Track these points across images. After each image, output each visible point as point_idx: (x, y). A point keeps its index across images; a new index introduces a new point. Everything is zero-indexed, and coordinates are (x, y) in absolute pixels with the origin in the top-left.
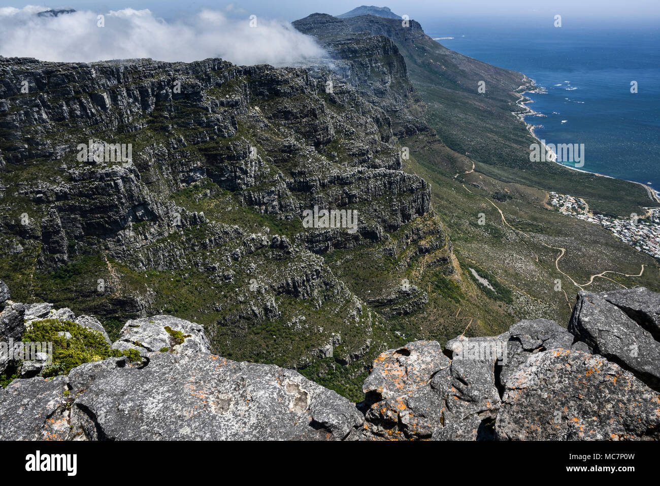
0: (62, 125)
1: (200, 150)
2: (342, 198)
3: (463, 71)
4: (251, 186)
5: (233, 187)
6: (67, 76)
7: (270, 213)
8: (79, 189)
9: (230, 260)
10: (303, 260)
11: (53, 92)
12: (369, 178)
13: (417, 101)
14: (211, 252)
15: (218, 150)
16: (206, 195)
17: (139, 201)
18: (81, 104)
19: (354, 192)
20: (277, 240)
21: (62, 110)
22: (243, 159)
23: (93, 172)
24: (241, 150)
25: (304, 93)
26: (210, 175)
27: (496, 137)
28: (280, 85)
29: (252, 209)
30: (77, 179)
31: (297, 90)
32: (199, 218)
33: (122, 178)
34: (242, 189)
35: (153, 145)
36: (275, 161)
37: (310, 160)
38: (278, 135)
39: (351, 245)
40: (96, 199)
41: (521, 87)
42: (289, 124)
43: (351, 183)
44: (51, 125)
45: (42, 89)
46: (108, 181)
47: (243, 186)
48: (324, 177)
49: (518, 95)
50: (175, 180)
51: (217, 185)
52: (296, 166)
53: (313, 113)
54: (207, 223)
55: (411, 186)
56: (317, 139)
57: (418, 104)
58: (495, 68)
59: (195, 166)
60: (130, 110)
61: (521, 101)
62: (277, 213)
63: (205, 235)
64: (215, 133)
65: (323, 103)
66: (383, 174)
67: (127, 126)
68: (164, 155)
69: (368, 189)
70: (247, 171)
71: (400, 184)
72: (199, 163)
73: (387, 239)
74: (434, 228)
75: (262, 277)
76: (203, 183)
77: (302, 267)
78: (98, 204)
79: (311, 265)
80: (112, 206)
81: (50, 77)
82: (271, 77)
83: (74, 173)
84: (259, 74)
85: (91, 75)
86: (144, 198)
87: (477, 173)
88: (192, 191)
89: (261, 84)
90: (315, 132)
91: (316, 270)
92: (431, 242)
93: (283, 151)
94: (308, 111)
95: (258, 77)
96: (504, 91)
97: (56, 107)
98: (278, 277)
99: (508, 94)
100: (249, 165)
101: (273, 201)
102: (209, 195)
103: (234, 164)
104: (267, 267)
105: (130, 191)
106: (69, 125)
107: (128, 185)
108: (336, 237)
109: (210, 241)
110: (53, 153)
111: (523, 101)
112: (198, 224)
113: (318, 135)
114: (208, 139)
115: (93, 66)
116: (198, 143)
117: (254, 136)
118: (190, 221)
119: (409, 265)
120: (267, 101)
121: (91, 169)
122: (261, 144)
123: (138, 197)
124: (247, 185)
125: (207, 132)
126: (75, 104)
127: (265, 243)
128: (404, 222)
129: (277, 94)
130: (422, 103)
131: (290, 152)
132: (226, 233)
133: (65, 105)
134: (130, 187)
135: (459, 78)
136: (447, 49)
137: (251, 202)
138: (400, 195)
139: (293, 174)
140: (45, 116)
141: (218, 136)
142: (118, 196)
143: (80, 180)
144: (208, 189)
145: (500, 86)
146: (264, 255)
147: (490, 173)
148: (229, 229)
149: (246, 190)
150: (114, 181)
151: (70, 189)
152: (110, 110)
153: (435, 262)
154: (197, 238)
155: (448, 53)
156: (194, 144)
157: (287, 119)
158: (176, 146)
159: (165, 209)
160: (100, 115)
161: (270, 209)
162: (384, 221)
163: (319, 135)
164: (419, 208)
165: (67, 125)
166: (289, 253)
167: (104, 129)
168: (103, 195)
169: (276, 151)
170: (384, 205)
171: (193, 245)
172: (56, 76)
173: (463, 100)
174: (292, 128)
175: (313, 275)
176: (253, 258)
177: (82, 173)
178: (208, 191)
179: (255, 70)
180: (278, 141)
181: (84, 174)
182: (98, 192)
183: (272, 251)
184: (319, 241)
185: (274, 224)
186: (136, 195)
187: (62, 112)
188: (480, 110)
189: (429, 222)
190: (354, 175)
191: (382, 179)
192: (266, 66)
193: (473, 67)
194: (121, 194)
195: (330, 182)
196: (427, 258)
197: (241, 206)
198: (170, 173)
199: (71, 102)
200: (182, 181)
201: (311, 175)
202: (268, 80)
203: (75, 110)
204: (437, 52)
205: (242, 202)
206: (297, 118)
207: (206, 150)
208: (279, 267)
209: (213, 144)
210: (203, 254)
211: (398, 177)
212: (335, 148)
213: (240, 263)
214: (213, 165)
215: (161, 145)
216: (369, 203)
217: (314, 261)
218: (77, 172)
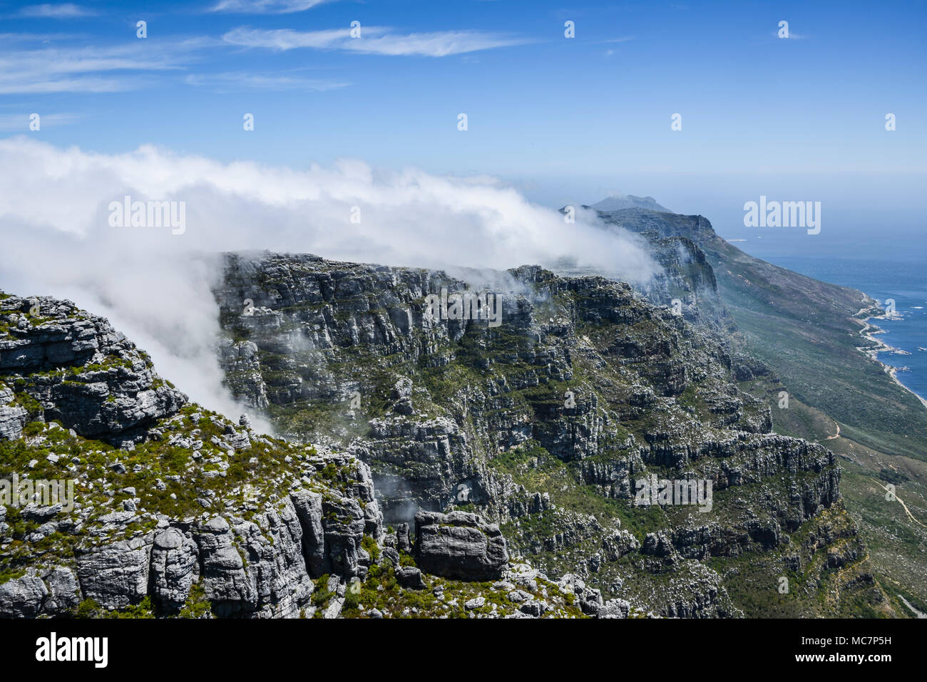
0: (349, 352)
1: (527, 397)
2: (720, 477)
3: (776, 287)
4: (593, 454)
5: (568, 456)
6: (361, 281)
7: (618, 497)
8: (384, 449)
9: (586, 569)
10: (692, 575)
11: (340, 304)
12: (756, 447)
13: (732, 330)
14: (559, 556)
15: (552, 399)
16: (532, 465)
17: (469, 473)
18: (378, 323)
19: (738, 469)
20: (654, 541)
21: (351, 330)
22: (585, 413)
23: (408, 426)
24: (583, 400)
25: (649, 318)
26: (537, 434)
27: (847, 385)
28: (619, 306)
29: (593, 489)
30: (384, 434)
31: (641, 314)
32: (543, 502)
33: (450, 436)
34: (580, 458)
35: (466, 387)
36: (621, 417)
37: (673, 418)
38: (619, 378)
39: (736, 552)
40: (409, 466)
41: (862, 311)
42: (631, 363)
43: (731, 454)
44: (334, 350)
45: (327, 300)
46: (430, 440)
47: (583, 455)
48: (695, 444)
49: (861, 322)
50: (492, 441)
51: (546, 452)
52: (652, 426)
53: (664, 349)
54: (554, 511)
55: (815, 461)
56: (670, 386)
57: (734, 334)
58: (821, 283)
59: (521, 420)
60: (436, 335)
61: (866, 331)
62: (627, 497)
63: (550, 528)
64: (547, 373)
65: (676, 333)
66: (774, 442)
67: (431, 358)
68: (480, 403)
69: (756, 465)
70: (589, 431)
71: (800, 458)
72: (525, 416)
73: (787, 543)
74: (848, 527)
75: (634, 599)
76: (528, 447)
77: (692, 586)
78: (412, 475)
79: (703, 583)
80: (432, 478)
81: (340, 282)
82: (607, 295)
83: (379, 426)
84: (588, 290)
85: (392, 281)
86: (475, 469)
87: (845, 440)
88: (513, 459)
89: (591, 304)
90: (667, 376)
91: (712, 591)
92: (845, 548)
93: (632, 403)
94: (658, 344)
95: (586, 294)
96: (839, 315)
97: (343, 325)
98: (656, 600)
99: (846, 321)
100: (592, 423)
101: (622, 478)
102: (536, 465)
103: (573, 419)
104: (638, 583)
105: (459, 457)
106: (358, 352)
107: (456, 448)
108: (716, 538)
109: (558, 539)
110: (336, 392)
111: (869, 331)
112: (539, 512)
113: (671, 381)
114: (538, 381)
115: (395, 269)
116: (524, 386)
117: (590, 379)
118: (529, 507)
119: (820, 586)
120: (599, 328)
121: (405, 420)
122: (601, 392)
123: (469, 467)
124: (587, 452)
125: (536, 370)
126: (369, 322)
127: (633, 545)
128: (806, 517)
129: (614, 319)
130: (739, 334)
131: (642, 405)
132: (580, 527)
133: (355, 323)
134: (460, 451)
135: (771, 297)
136: (748, 256)
137: (591, 479)
138: (801, 475)
139: (648, 439)
140: (328, 338)
141: (551, 378)
142: (442, 464)
143: (387, 436)
144: (535, 456)
145: (832, 309)
146: (633, 563)
147: (862, 439)
148: (584, 521)
149: (586, 460)
150: (439, 440)
151: (371, 449)
152: (413, 334)
153: (854, 583)
154: (539, 533)
155: (751, 262)
156: (519, 389)
157: (627, 355)
158: (496, 390)
159: (500, 487)
160: (400, 340)
161: (617, 490)
162: (781, 514)
163: (673, 380)
164: (826, 496)
165: (356, 352)
166: (671, 562)
167: (403, 361)
168: (420, 461)
169: (622, 403)
170: (780, 490)
171: (534, 544)
172: (347, 281)
173: (785, 329)
174: (636, 369)
175: (707, 599)
176: (618, 568)
177: (392, 426)
178: (536, 460)
179: (583, 284)
180: (623, 389)
181: (393, 428)
182: (412, 455)
183: (645, 558)
184: (690, 543)
185: (625, 514)
186: (466, 463)
187: (351, 333)
188: (811, 343)
189: (839, 518)
190: (735, 442)
191: (773, 449)
192: (597, 278)
193: (790, 281)
194: (447, 461)
195: (704, 452)
196: (841, 576)
197: (579, 483)
198: (486, 429)
199: (364, 320)
200: (501, 443)
201: (677, 441)
202: (602, 300)
203: (369, 331)
204: (736, 260)
205: (579, 478)
206: (643, 354)
207: (535, 397)
208: (656, 584)
209: (544, 390)
210: (548, 559)
211: (797, 448)
212: (692, 400)
213: (600, 575)
214: (543, 421)
215: (476, 388)
216: (759, 485)
217: (707, 577)
218: (384, 425)
